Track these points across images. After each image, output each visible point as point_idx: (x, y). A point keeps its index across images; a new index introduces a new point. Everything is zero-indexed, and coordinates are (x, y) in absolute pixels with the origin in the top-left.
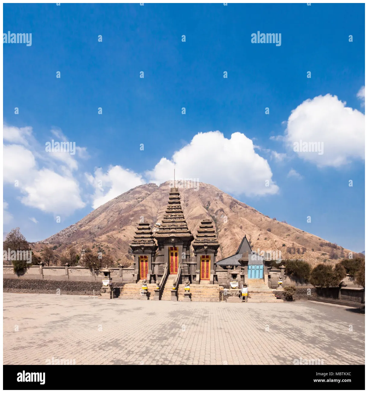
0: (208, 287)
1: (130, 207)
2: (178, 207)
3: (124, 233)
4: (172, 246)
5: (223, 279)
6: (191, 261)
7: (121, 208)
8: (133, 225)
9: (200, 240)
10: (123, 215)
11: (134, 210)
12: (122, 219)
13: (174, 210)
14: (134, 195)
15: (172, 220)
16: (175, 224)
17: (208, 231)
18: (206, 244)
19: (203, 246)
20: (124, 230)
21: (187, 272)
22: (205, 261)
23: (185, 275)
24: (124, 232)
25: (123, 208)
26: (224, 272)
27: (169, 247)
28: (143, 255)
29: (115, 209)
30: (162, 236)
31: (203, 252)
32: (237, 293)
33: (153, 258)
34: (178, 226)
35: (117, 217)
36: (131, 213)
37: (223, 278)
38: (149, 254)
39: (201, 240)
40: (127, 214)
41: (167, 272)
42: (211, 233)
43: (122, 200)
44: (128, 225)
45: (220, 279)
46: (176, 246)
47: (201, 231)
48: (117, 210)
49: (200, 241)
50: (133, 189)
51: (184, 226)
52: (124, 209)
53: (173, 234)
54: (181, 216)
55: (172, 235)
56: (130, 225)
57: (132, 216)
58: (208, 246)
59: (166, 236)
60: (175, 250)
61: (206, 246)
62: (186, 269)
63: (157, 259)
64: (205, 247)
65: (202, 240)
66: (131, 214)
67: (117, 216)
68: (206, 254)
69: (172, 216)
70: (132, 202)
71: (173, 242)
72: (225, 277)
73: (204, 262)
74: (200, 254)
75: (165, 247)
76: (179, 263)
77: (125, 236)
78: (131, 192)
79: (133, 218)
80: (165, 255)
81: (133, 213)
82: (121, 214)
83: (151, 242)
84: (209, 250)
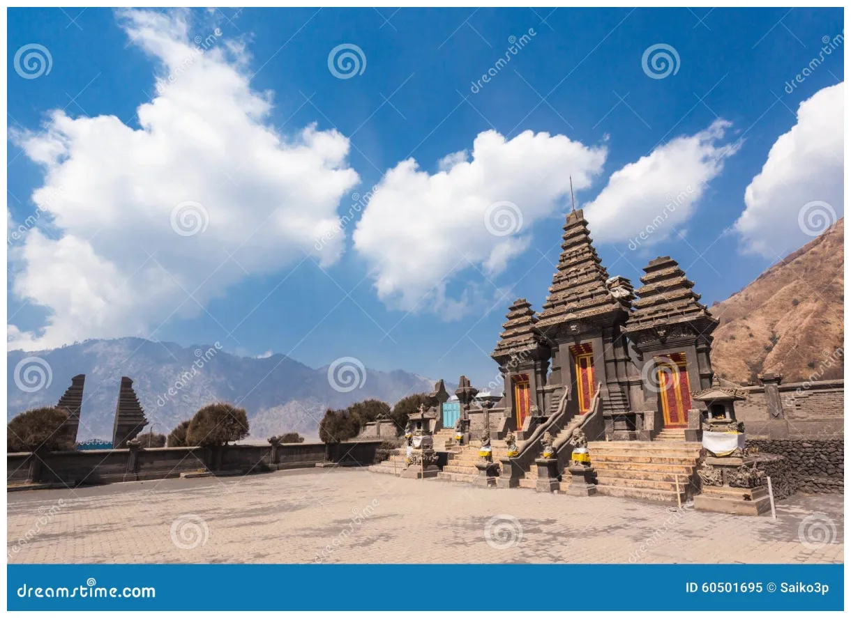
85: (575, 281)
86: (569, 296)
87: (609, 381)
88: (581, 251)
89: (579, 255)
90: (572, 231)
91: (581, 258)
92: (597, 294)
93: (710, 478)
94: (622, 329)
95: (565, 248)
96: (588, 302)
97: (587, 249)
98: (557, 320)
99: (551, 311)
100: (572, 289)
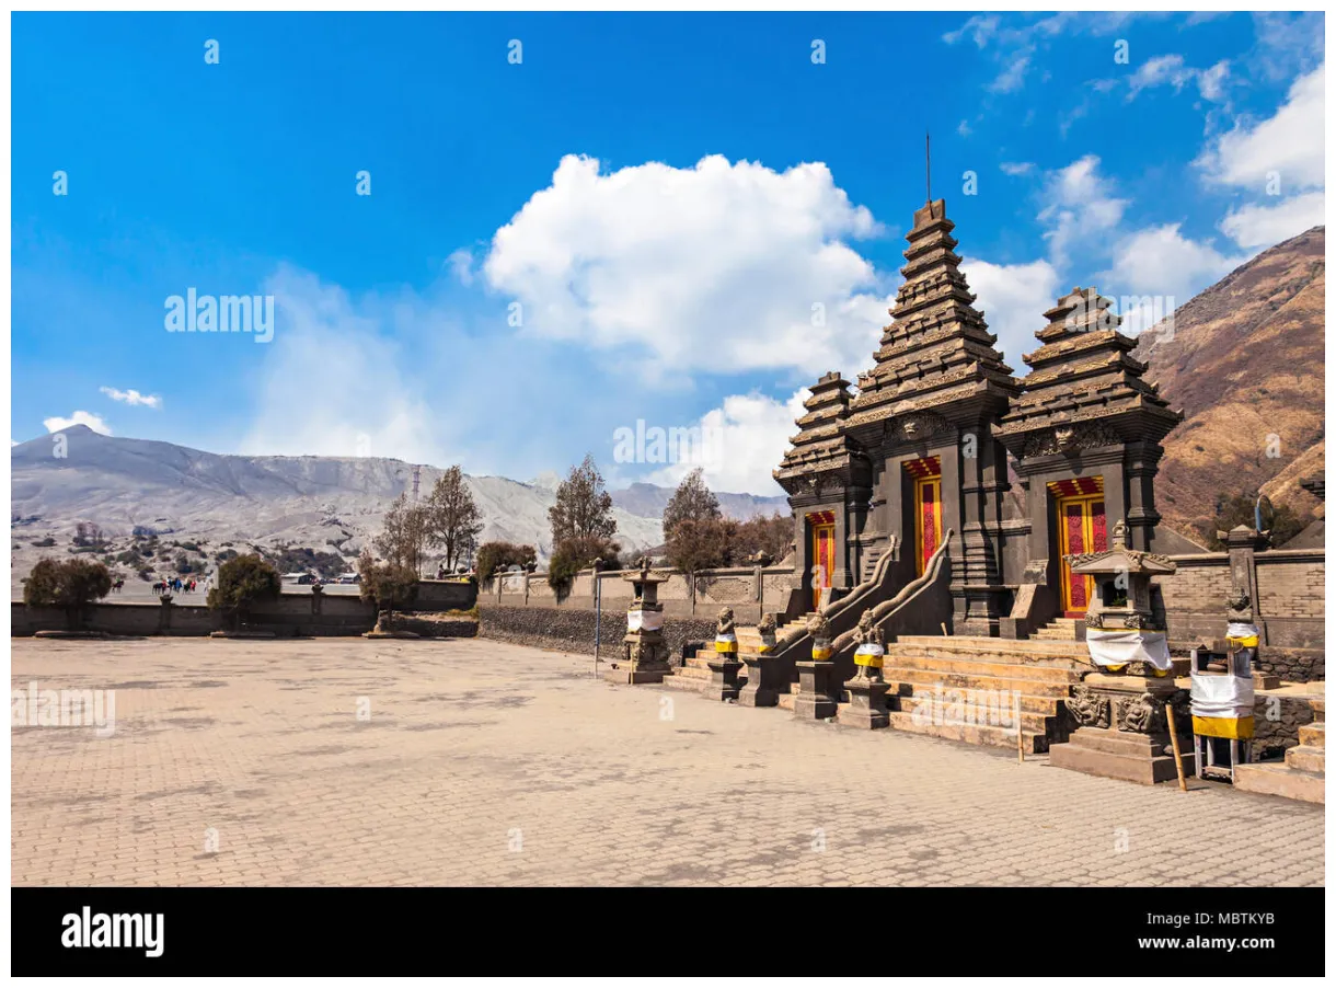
0: (1029, 659)
1: (1232, 334)
2: (937, 279)
3: (1197, 439)
4: (915, 456)
5: (1203, 610)
6: (1010, 518)
7: (1192, 347)
8: (1241, 402)
9: (1033, 406)
10: (1196, 370)
11: (1247, 344)
12: (1193, 385)
13: (920, 299)
14: (1249, 288)
15: (910, 343)
16: (919, 358)
17: (1078, 348)
18: (1062, 416)
19: (1048, 433)
20: (1199, 424)
21: (979, 574)
22: (1086, 508)
23: (965, 590)
24: (1197, 432)
25: (1202, 345)
26: (1206, 571)
27: (902, 463)
28: (820, 509)
29: (1165, 357)
30: (867, 421)
31: (1055, 462)
32: (1134, 708)
33: (853, 516)
34: (930, 361)
35: (1172, 384)
36: (1234, 355)
37: (1202, 604)
38: (839, 501)
39: (1038, 402)
40: (1217, 363)
41: (882, 577)
42: (1094, 357)
43: (1194, 319)
44: (1218, 404)
45: (1183, 610)
46: (931, 453)
47: (1043, 358)
48: (1172, 359)
49: (1033, 410)
50: (1246, 268)
51: (954, 354)
52: (1202, 350)
53: (905, 402)
54: (944, 313)
55: (905, 405)
56: (1230, 401)
57: (1240, 364)
58: (1077, 426)
59: (882, 417)
60: (934, 474)
61: (1063, 426)
62: (976, 559)
63: (868, 520)
64: (1058, 435)
65: (1044, 404)
66: (1234, 359)
67: (1170, 381)
68: (1077, 469)
69: (912, 324)
70: (1238, 316)
71: (916, 438)
72: (1215, 601)
73: (1080, 515)
74: (1044, 477)
75: (889, 462)
76: (943, 532)
77: (1200, 449)
78: (1238, 278)
79: (1246, 372)
80: (888, 501)
81: (1244, 354)
82: (1191, 370)
83: (839, 451)
84: (1089, 448)
85: (921, 339)
86: (907, 367)
87: (965, 528)
88: (933, 281)
89: (931, 288)
90: (922, 243)
91: (933, 294)
92: (954, 364)
93: (1089, 712)
94: (995, 429)
95: (909, 275)
96: (936, 378)
97: (944, 277)
98: (886, 412)
99: (874, 397)
100: (913, 354)
